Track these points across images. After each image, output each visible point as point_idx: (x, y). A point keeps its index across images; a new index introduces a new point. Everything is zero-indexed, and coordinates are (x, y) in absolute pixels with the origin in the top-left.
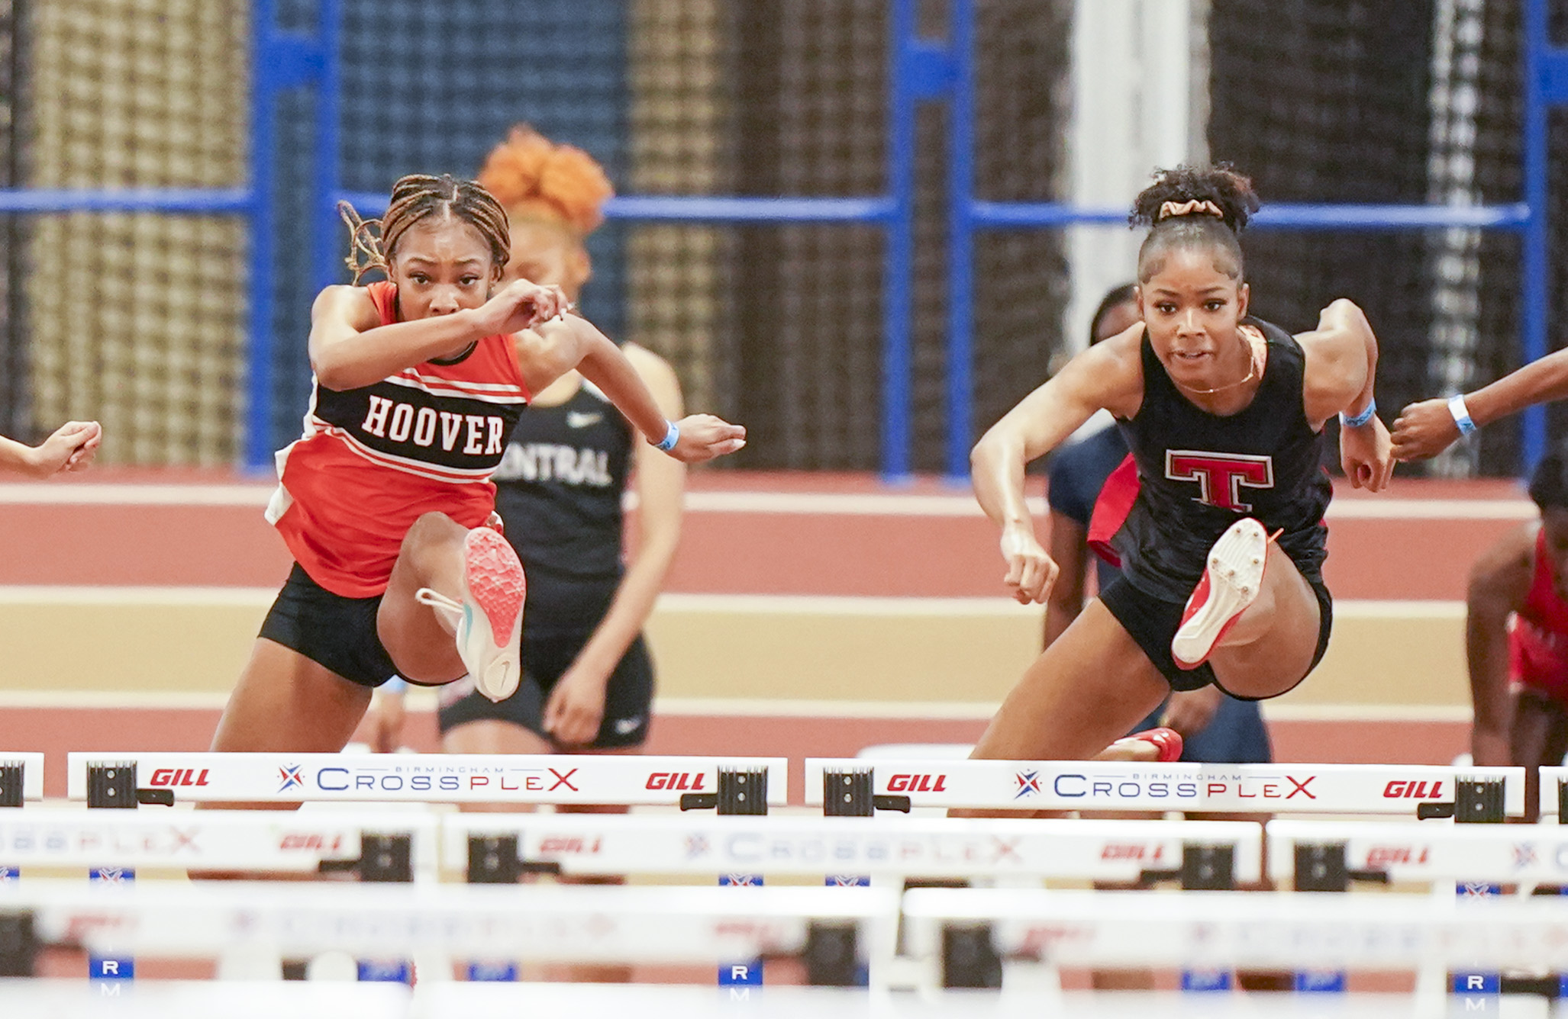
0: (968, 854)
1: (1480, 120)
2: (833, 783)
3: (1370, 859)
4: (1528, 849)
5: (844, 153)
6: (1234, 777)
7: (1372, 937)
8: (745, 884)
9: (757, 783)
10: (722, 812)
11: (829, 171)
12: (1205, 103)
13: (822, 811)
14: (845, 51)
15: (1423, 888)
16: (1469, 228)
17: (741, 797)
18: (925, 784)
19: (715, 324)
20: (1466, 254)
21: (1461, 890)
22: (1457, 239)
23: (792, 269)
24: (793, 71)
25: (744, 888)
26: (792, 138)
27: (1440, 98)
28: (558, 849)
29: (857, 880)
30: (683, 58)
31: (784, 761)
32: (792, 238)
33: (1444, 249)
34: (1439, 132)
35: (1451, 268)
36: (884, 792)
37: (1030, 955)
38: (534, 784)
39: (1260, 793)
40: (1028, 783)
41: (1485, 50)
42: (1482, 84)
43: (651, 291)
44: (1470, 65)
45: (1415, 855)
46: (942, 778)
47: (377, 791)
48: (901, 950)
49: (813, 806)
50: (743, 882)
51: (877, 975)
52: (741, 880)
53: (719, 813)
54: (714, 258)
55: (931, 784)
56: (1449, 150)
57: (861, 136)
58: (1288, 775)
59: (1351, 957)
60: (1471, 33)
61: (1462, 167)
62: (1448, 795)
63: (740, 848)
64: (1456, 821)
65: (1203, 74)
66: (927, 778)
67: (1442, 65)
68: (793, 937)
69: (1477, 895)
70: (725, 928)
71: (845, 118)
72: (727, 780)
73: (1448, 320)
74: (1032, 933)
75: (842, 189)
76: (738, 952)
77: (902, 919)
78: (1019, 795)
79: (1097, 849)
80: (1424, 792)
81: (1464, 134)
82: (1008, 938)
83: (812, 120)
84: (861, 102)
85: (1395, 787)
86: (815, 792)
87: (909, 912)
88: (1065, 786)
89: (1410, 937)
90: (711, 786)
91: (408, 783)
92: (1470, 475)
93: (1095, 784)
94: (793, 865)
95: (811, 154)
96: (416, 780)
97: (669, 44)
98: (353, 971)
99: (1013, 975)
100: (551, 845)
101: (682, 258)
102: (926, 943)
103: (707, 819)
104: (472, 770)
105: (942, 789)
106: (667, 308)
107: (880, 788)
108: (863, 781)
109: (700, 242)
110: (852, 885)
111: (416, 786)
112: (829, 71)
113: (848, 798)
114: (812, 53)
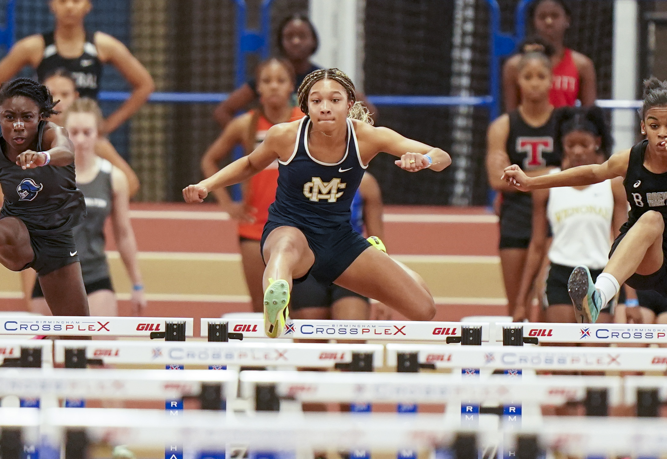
0: (266, 357)
1: (473, 62)
2: (212, 328)
3: (428, 359)
4: (491, 355)
5: (217, 75)
6: (373, 326)
7: (428, 390)
8: (176, 369)
9: (181, 328)
10: (167, 340)
11: (211, 82)
12: (362, 55)
13: (207, 339)
14: (218, 34)
15: (448, 371)
16: (469, 106)
17: (175, 334)
18: (544, 333)
19: (165, 144)
20: (467, 116)
21: (464, 372)
22: (463, 110)
23: (196, 122)
24: (197, 42)
25: (176, 370)
26: (196, 69)
27: (456, 54)
28: (100, 354)
29: (221, 367)
30: (152, 37)
31: (192, 319)
32: (196, 109)
33: (457, 114)
34: (456, 67)
35: (461, 122)
36: (232, 332)
37: (291, 398)
38: (91, 328)
39: (383, 332)
40: (290, 328)
41: (475, 34)
42: (473, 48)
43: (140, 130)
44: (469, 40)
45: (446, 358)
46: (255, 326)
47: (29, 331)
48: (239, 395)
49: (203, 337)
50: (176, 368)
51: (229, 405)
52: (174, 367)
53: (166, 340)
54: (165, 117)
55: (251, 328)
56: (460, 74)
57: (224, 68)
58: (394, 325)
59: (420, 398)
60: (469, 27)
61: (465, 81)
62: (459, 334)
63: (174, 354)
64: (462, 344)
65: (362, 43)
66: (250, 326)
67: (457, 40)
68: (196, 390)
69: (470, 374)
70: (168, 386)
71: (217, 61)
72: (169, 326)
73: (460, 142)
74: (291, 389)
75: (216, 89)
76: (173, 395)
77: (240, 383)
78: (287, 333)
79: (318, 355)
80: (449, 332)
81: (466, 68)
82: (282, 390)
83: (204, 62)
84: (224, 54)
85: (437, 330)
86: (205, 332)
87: (242, 379)
88: (305, 329)
89: (443, 391)
90: (162, 329)
91: (41, 327)
92: (469, 204)
93: (317, 329)
94: (196, 361)
95: (204, 75)
96: (44, 326)
97: (147, 30)
98: (18, 403)
99: (284, 405)
100: (98, 353)
101: (152, 117)
102: (249, 392)
103: (161, 343)
104: (67, 322)
105: (256, 331)
106: (146, 137)
107: (231, 330)
108: (224, 327)
109: (159, 110)
110: (219, 369)
111: (44, 329)
112: (211, 42)
113: (218, 334)
114: (204, 35)
